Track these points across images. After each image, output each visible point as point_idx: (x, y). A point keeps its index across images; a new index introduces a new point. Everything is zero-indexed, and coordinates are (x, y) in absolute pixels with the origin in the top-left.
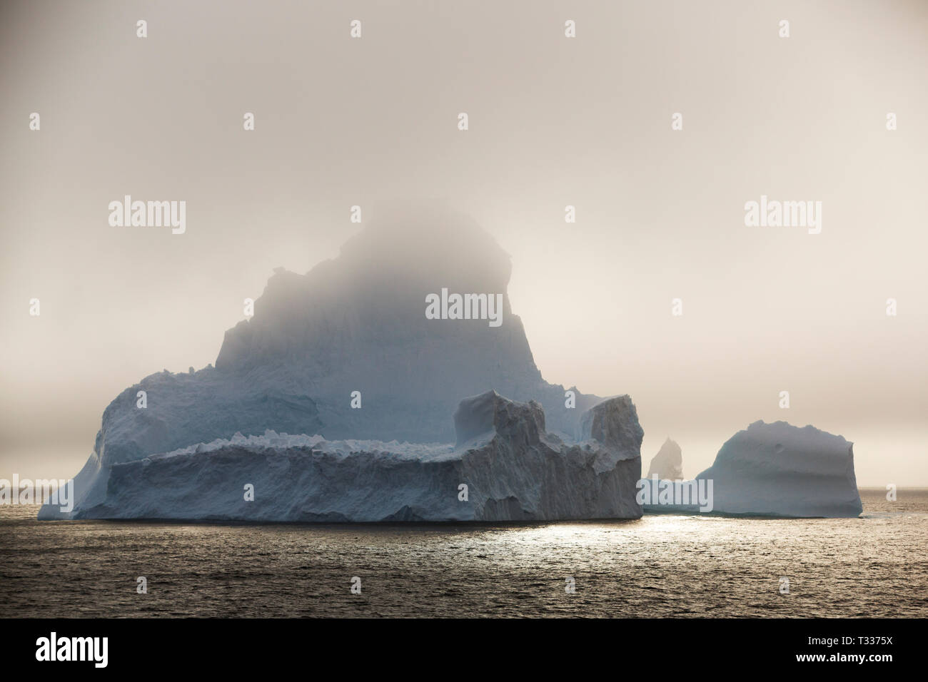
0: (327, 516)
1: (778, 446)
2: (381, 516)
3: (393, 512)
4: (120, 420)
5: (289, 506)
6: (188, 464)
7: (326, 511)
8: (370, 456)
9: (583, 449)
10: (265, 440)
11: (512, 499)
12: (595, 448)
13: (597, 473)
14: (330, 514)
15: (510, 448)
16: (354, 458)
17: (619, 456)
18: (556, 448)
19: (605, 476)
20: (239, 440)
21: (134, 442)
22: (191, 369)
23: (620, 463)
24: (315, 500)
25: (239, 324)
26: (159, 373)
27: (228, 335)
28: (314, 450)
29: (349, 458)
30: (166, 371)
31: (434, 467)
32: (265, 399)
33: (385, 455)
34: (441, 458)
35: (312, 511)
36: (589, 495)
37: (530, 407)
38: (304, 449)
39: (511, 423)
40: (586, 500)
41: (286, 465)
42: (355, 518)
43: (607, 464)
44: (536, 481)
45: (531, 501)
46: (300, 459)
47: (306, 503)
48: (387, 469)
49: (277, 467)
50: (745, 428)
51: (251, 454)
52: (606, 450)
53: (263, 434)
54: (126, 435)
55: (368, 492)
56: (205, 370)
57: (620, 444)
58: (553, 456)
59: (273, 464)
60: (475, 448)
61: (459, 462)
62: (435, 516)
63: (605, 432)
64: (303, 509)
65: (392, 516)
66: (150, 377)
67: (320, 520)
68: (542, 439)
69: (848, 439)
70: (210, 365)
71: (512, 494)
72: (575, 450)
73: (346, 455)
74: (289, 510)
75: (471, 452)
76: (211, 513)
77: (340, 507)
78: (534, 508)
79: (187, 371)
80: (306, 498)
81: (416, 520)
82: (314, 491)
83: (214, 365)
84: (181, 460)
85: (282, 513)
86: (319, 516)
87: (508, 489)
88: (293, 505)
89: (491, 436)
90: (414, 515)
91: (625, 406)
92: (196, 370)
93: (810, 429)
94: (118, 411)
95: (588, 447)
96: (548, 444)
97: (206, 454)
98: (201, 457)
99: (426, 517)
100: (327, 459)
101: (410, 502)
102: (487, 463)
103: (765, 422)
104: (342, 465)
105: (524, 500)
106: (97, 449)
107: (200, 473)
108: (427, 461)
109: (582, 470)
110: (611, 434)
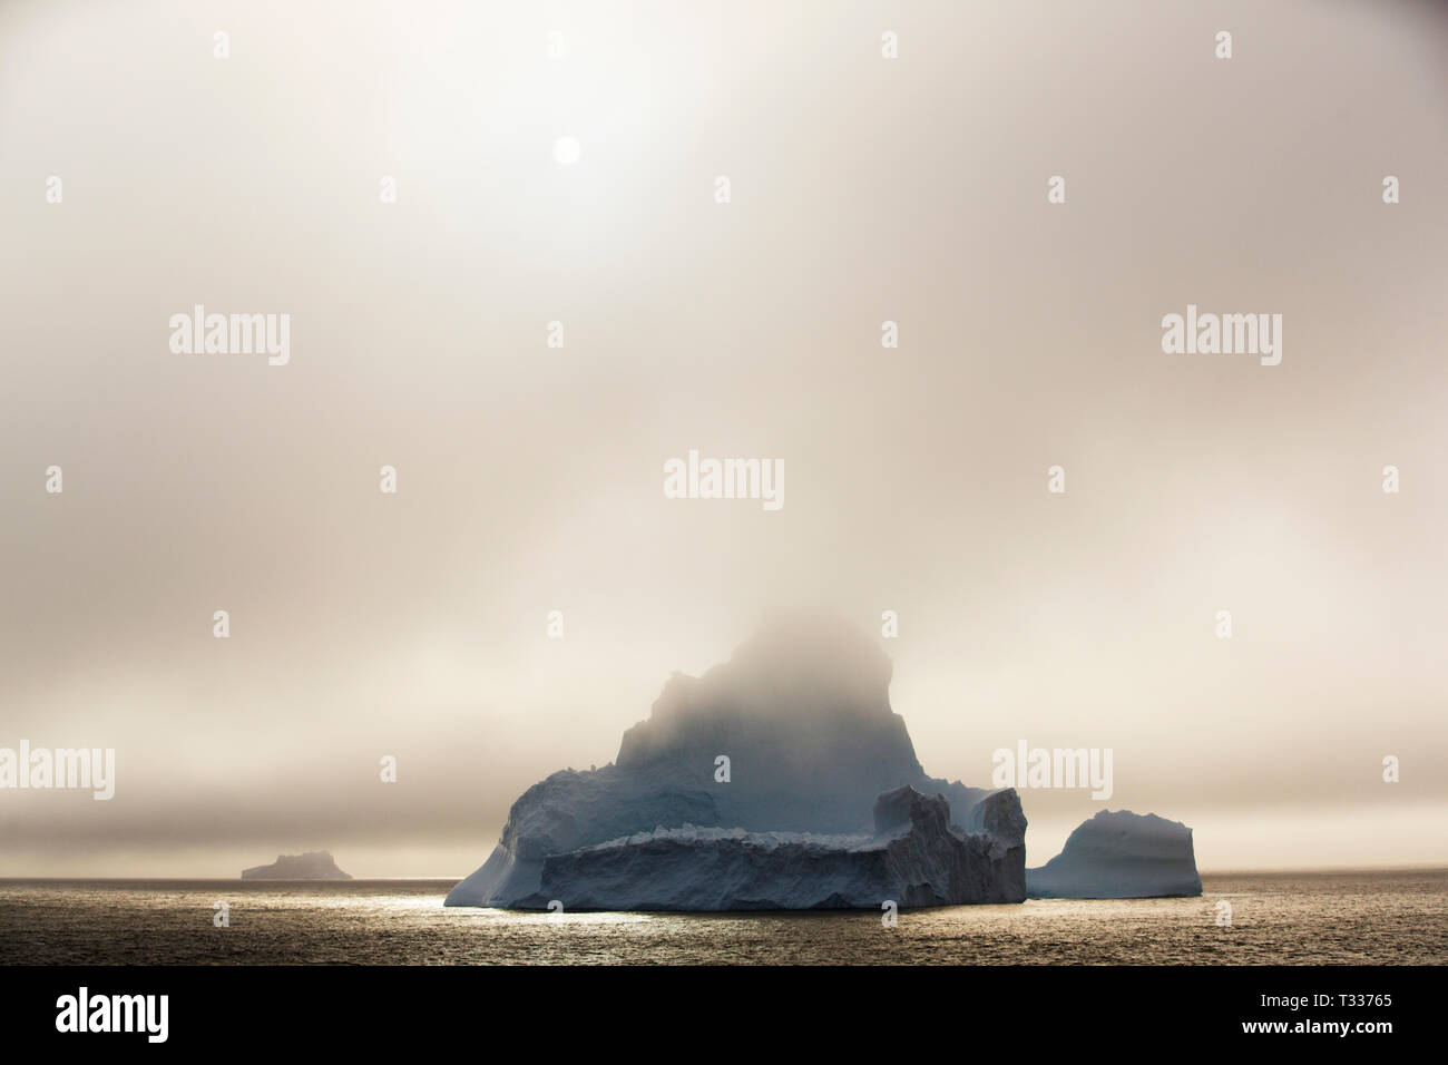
0: (758, 903)
1: (1123, 833)
2: (811, 903)
3: (822, 899)
4: (530, 815)
5: (720, 894)
6: (618, 855)
7: (757, 899)
8: (799, 847)
9: (981, 839)
10: (688, 833)
11: (926, 885)
12: (990, 838)
13: (992, 861)
14: (760, 901)
15: (923, 838)
16: (782, 849)
17: (1007, 845)
18: (960, 838)
19: (998, 863)
20: (661, 834)
21: (547, 836)
22: (593, 767)
23: (1009, 850)
24: (746, 889)
25: (637, 725)
26: (563, 771)
27: (627, 735)
28: (744, 842)
29: (777, 849)
30: (570, 769)
31: (861, 855)
32: (665, 795)
33: (813, 846)
34: (868, 848)
35: (744, 898)
36: (985, 881)
37: (938, 799)
38: (733, 841)
39: (924, 814)
40: (983, 885)
41: (714, 857)
42: (786, 905)
43: (999, 852)
44: (945, 869)
45: (942, 886)
46: (729, 850)
47: (738, 892)
48: (817, 860)
49: (705, 858)
50: (1092, 817)
51: (679, 846)
52: (996, 840)
53: (681, 827)
54: (538, 829)
55: (798, 880)
56: (606, 768)
57: (1007, 833)
58: (958, 844)
59: (702, 855)
60: (897, 838)
61: (884, 852)
62: (862, 902)
63: (995, 822)
64: (735, 896)
65: (821, 903)
66: (557, 774)
67: (752, 907)
68: (948, 830)
69: (1187, 825)
70: (610, 763)
71: (926, 881)
72: (974, 840)
73: (774, 846)
74: (720, 898)
75: (894, 842)
76: (643, 901)
77: (772, 894)
78: (944, 894)
79: (589, 769)
80: (737, 887)
81: (846, 906)
82: (744, 880)
83: (614, 764)
84: (611, 852)
85: (713, 901)
86: (750, 903)
87: (923, 877)
88: (725, 892)
89: (908, 827)
90: (843, 901)
91: (1011, 798)
92: (597, 768)
93: (1152, 817)
94: (526, 807)
95: (985, 837)
96: (954, 834)
97: (635, 846)
98: (631, 850)
99: (854, 903)
100: (757, 850)
101: (839, 889)
102: (906, 852)
103: (1110, 811)
104: (771, 855)
105: (936, 886)
106: (505, 842)
107: (630, 863)
108: (854, 850)
109: (981, 857)
110: (999, 824)
